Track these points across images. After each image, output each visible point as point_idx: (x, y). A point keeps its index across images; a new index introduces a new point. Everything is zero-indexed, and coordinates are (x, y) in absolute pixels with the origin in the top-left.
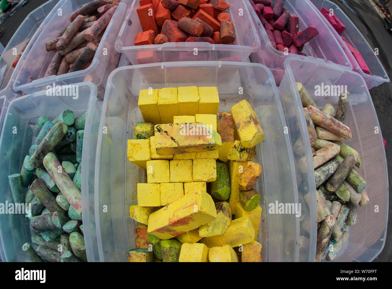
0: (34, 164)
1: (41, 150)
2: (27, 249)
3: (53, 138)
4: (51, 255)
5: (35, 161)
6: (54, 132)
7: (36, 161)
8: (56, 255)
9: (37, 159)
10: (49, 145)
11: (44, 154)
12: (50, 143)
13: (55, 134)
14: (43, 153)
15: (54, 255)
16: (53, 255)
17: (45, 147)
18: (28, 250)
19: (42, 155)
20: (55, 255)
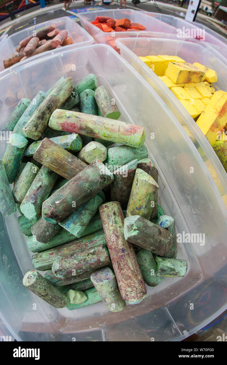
0: (35, 126)
1: (47, 107)
2: (34, 280)
3: (62, 92)
4: (87, 257)
5: (37, 123)
6: (64, 86)
7: (39, 122)
8: (97, 252)
9: (39, 119)
10: (58, 99)
11: (50, 111)
12: (59, 97)
13: (64, 88)
14: (49, 109)
15: (91, 254)
16: (90, 256)
17: (53, 102)
18: (37, 279)
19: (47, 112)
20: (93, 254)
